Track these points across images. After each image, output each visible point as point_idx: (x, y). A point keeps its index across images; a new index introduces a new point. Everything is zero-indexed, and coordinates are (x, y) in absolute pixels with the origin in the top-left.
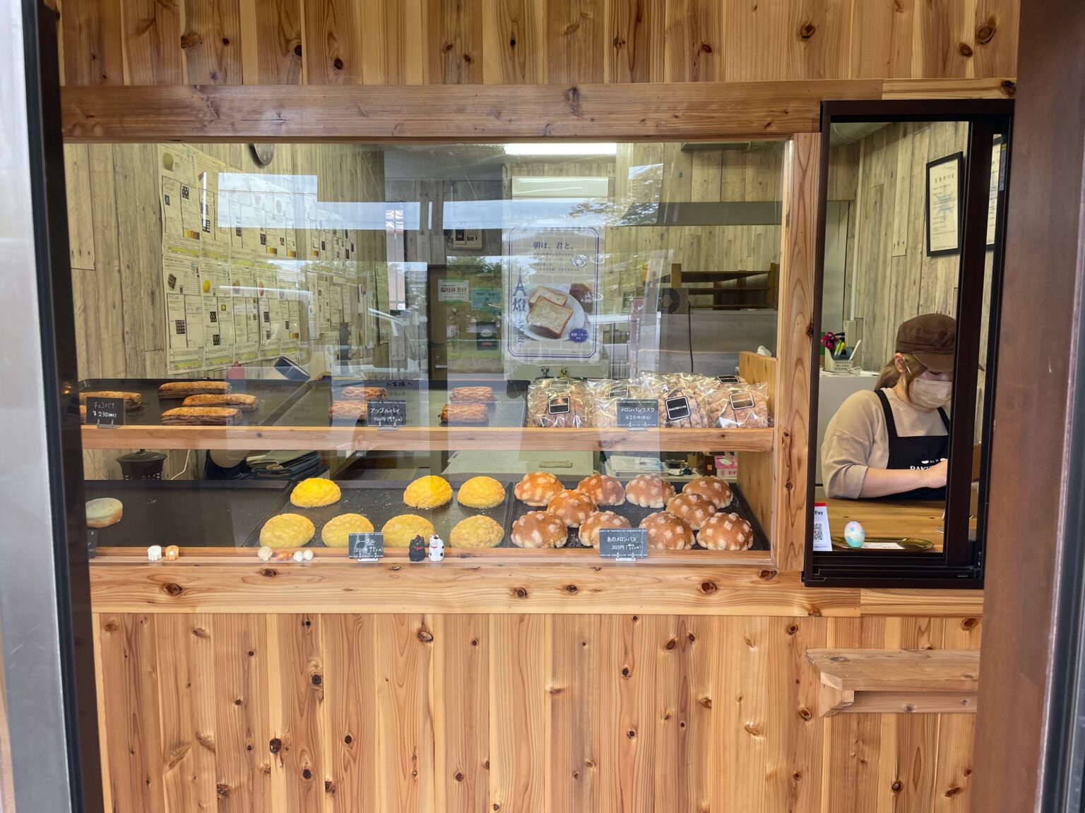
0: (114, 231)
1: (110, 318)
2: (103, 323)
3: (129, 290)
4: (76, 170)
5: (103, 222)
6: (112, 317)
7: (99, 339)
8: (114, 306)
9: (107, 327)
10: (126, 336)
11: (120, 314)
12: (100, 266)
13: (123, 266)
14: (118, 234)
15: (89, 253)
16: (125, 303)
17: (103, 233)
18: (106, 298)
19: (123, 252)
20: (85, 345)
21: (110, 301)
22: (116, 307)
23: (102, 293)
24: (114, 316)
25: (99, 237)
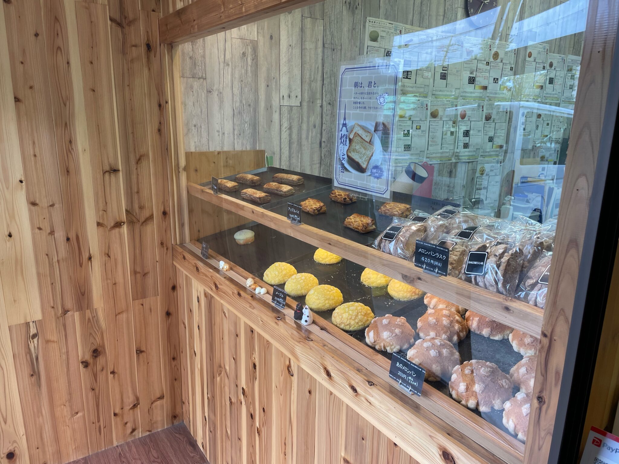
0: (319, 83)
1: (310, 133)
2: (304, 136)
3: (328, 118)
4: (290, 50)
5: (310, 78)
6: (312, 133)
7: (300, 145)
8: (315, 127)
9: (307, 138)
10: (323, 144)
11: (319, 131)
12: (305, 104)
13: (324, 103)
14: (323, 85)
15: (297, 97)
16: (324, 125)
17: (310, 85)
18: (308, 122)
19: (326, 95)
20: (288, 148)
21: (311, 124)
22: (317, 127)
23: (305, 119)
24: (315, 133)
25: (306, 87)
